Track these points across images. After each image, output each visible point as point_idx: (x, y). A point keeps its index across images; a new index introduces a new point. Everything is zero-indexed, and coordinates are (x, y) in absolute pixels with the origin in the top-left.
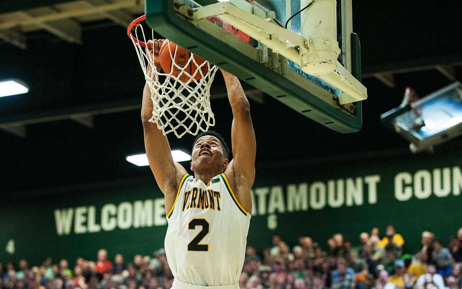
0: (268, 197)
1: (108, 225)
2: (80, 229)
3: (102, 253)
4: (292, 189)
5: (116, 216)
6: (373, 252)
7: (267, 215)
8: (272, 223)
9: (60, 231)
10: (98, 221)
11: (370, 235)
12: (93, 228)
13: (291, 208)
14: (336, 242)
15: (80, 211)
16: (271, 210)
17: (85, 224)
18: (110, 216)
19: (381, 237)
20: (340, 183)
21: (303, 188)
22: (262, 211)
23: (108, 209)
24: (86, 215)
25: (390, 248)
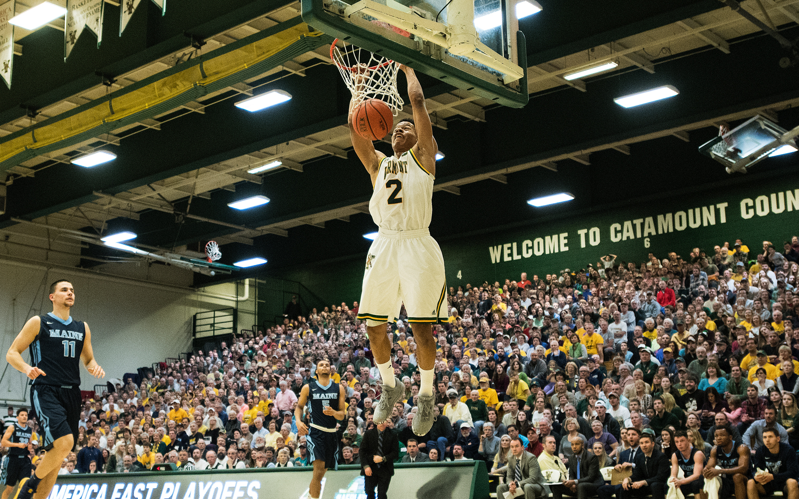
0: (643, 225)
1: (527, 255)
2: (507, 259)
3: (524, 275)
4: (660, 218)
5: (532, 248)
6: (724, 259)
7: (643, 238)
8: (647, 244)
9: (493, 262)
10: (520, 252)
11: (721, 246)
12: (517, 257)
13: (660, 232)
14: (695, 254)
15: (506, 246)
16: (646, 234)
17: (511, 255)
18: (528, 248)
19: (730, 248)
20: (698, 210)
21: (669, 216)
22: (639, 235)
23: (527, 242)
24: (511, 248)
25: (738, 255)
